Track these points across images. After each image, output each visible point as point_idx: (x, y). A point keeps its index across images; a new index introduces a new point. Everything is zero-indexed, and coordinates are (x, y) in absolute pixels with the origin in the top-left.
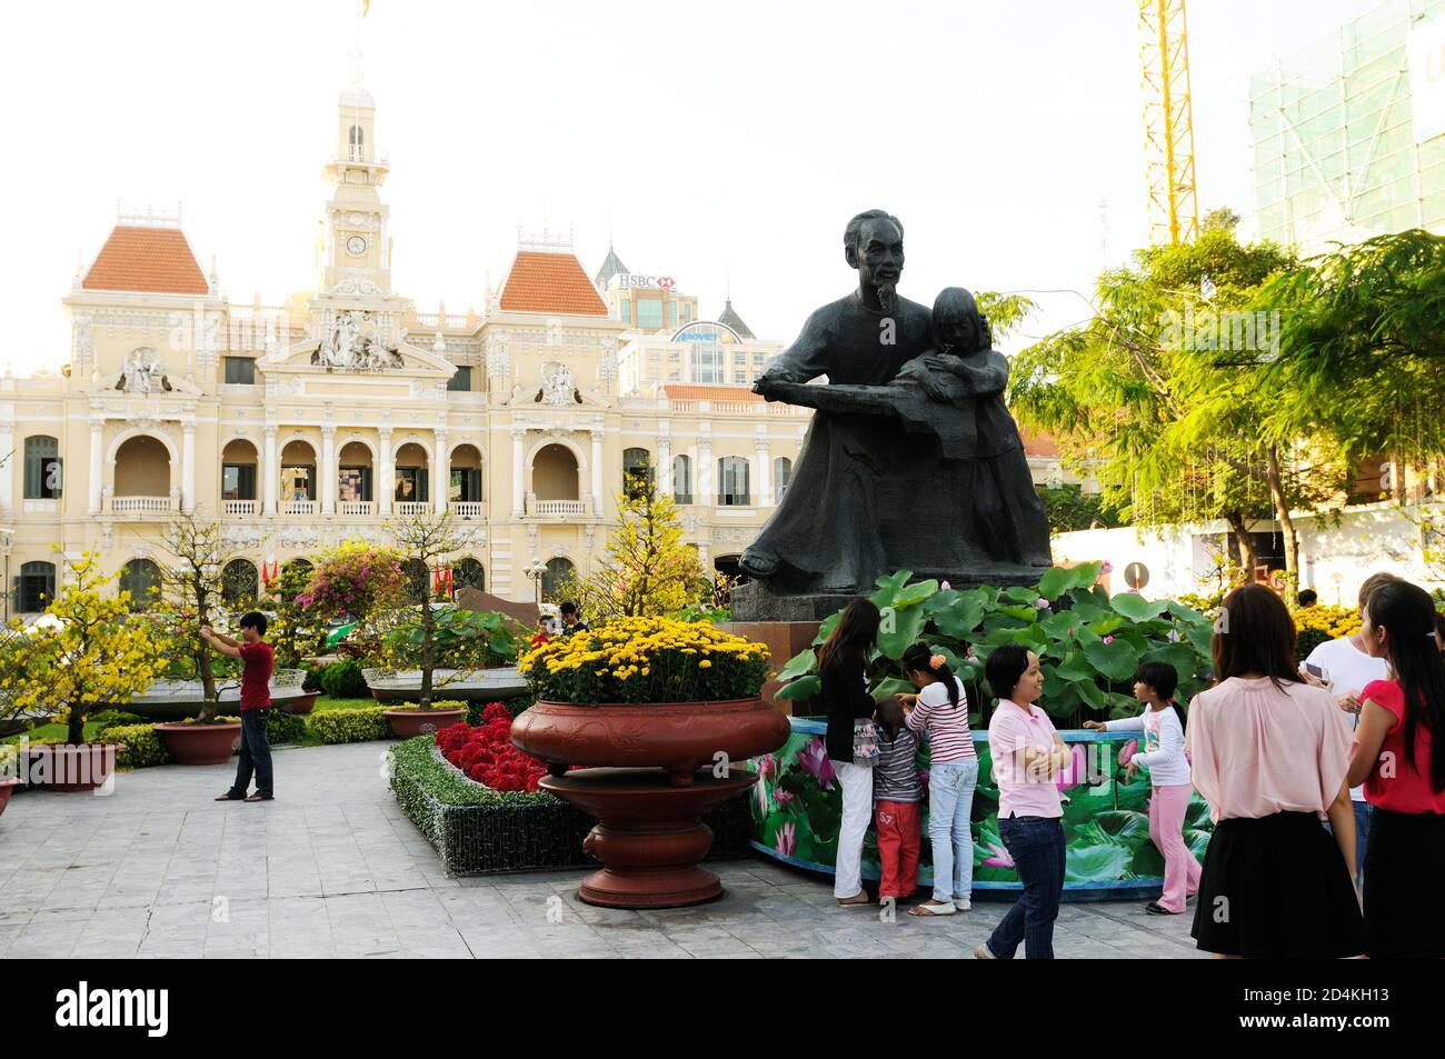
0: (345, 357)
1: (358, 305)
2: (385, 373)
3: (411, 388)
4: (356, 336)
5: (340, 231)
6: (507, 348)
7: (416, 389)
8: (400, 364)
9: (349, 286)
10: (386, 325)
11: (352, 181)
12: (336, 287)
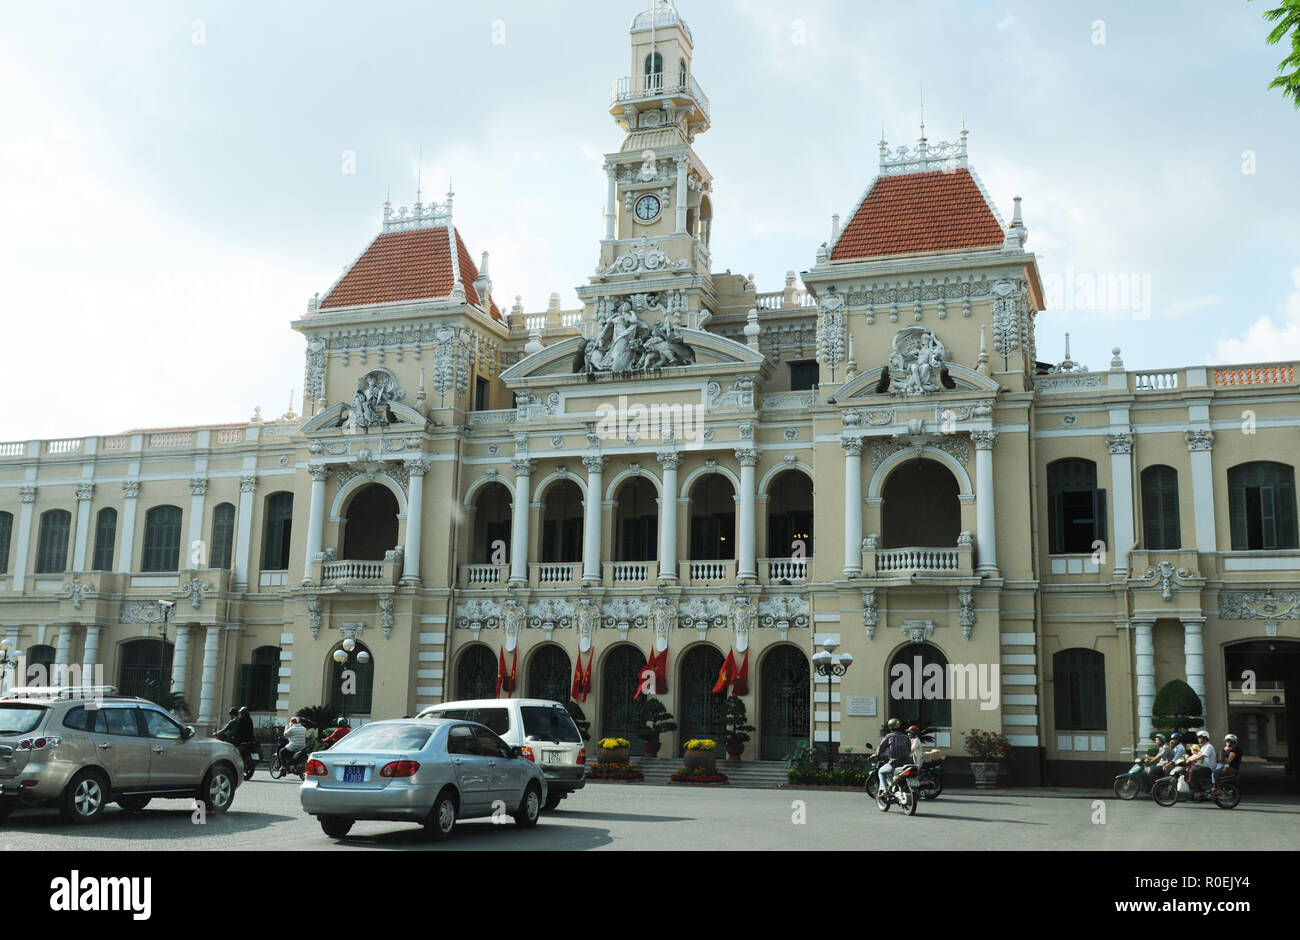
0: (617, 356)
1: (638, 287)
2: (665, 375)
3: (704, 394)
4: (632, 328)
5: (625, 193)
6: (838, 317)
7: (710, 393)
8: (691, 360)
9: (629, 262)
10: (677, 307)
11: (647, 125)
12: (613, 266)
